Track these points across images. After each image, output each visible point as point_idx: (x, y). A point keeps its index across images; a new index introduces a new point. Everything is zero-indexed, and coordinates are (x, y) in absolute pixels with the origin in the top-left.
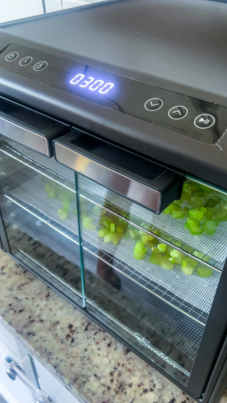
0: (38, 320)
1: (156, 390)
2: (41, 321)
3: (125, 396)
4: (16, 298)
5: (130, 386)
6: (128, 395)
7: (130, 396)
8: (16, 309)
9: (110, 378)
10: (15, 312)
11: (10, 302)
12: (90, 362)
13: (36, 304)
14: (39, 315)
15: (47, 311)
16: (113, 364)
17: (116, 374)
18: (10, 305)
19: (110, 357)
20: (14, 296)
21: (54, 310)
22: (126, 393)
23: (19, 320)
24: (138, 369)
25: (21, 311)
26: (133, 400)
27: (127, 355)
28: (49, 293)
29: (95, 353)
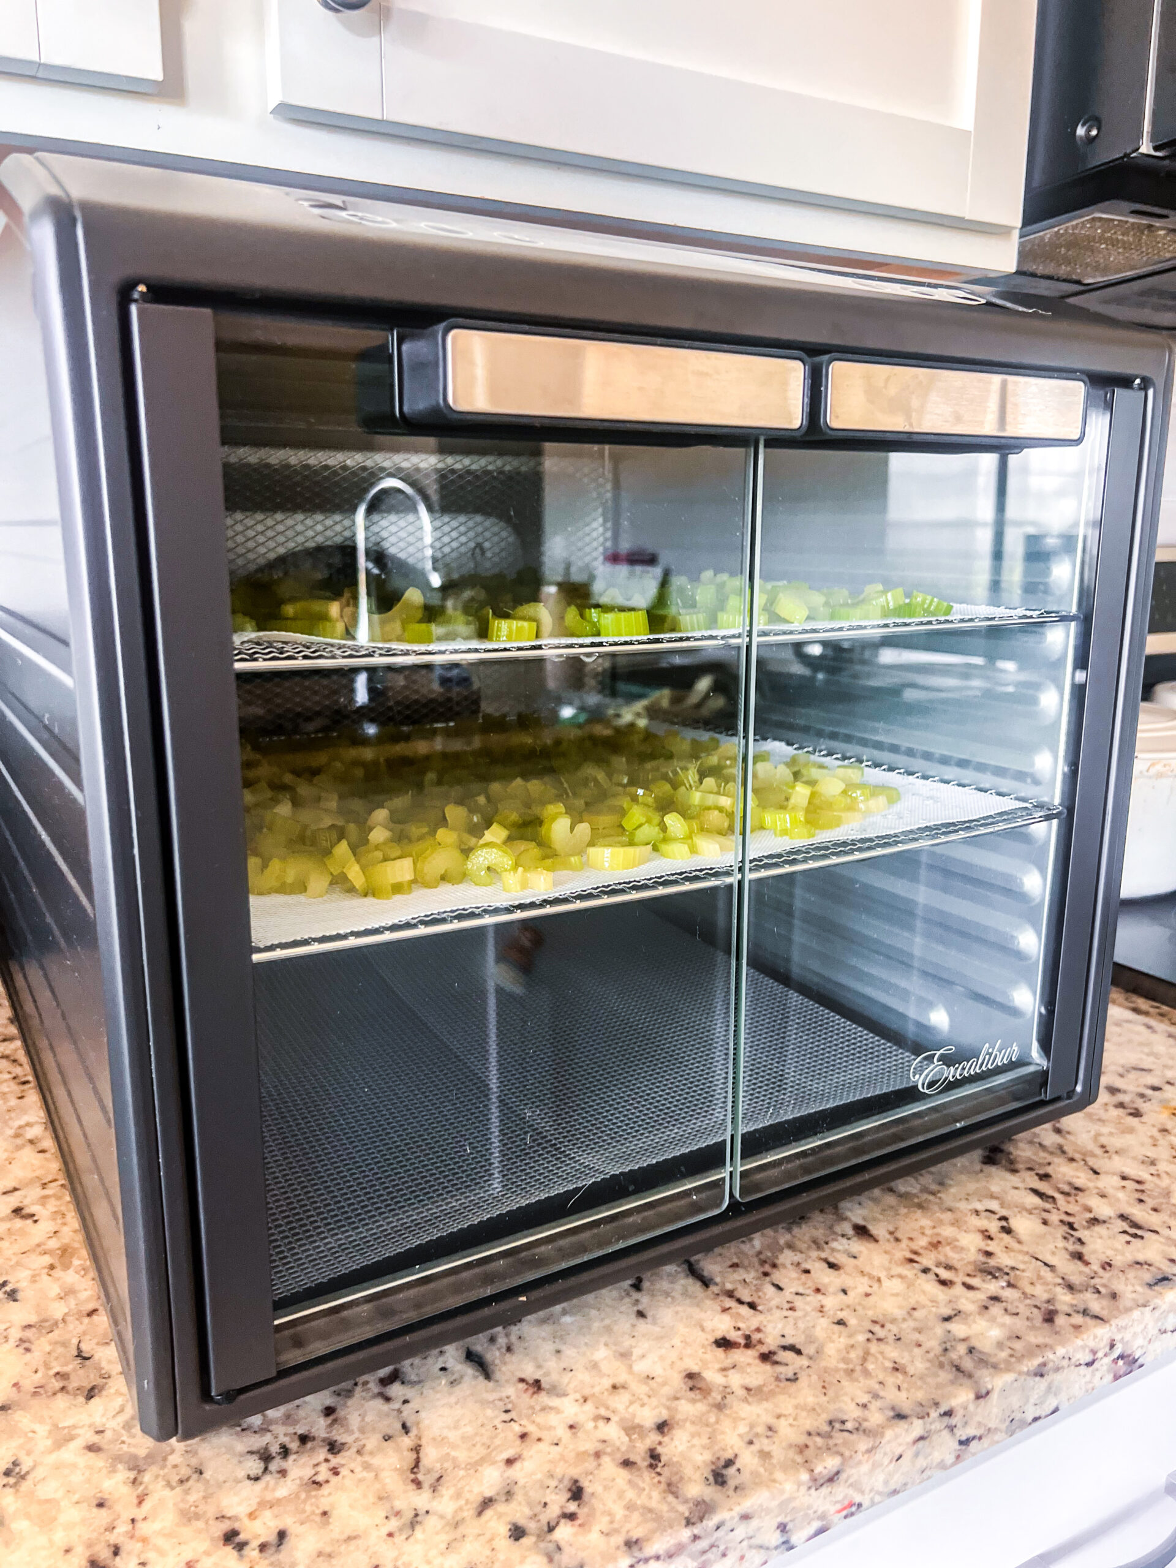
0: (653, 1438)
1: (1004, 1212)
2: (662, 1427)
3: (1023, 1271)
4: (487, 1503)
5: (988, 1254)
6: (1021, 1266)
7: (1025, 1263)
8: (554, 1511)
9: (959, 1289)
10: (571, 1517)
11: (504, 1530)
12: (893, 1321)
13: (562, 1432)
14: (632, 1429)
15: (619, 1402)
16: (909, 1271)
17: (945, 1274)
18: (518, 1533)
19: (883, 1275)
20: (469, 1513)
21: (622, 1377)
22: (1013, 1268)
23: (630, 1507)
24: (934, 1227)
25: (577, 1493)
26: (1037, 1259)
27: (880, 1238)
28: (522, 1380)
29: (860, 1304)
